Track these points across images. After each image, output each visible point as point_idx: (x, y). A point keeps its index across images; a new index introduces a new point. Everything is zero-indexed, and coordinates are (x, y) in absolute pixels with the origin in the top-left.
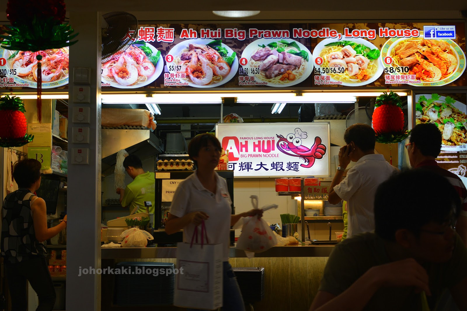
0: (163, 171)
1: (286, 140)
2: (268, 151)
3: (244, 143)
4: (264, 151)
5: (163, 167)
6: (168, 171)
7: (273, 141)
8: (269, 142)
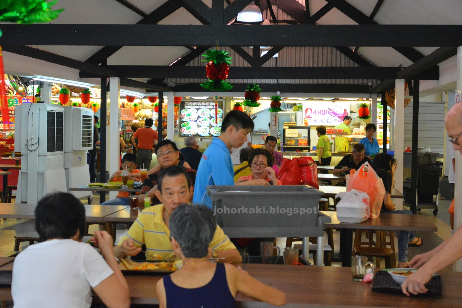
0: (286, 126)
1: (332, 110)
2: (324, 114)
3: (314, 111)
4: (323, 114)
5: (286, 124)
6: (287, 126)
7: (326, 111)
8: (325, 111)
